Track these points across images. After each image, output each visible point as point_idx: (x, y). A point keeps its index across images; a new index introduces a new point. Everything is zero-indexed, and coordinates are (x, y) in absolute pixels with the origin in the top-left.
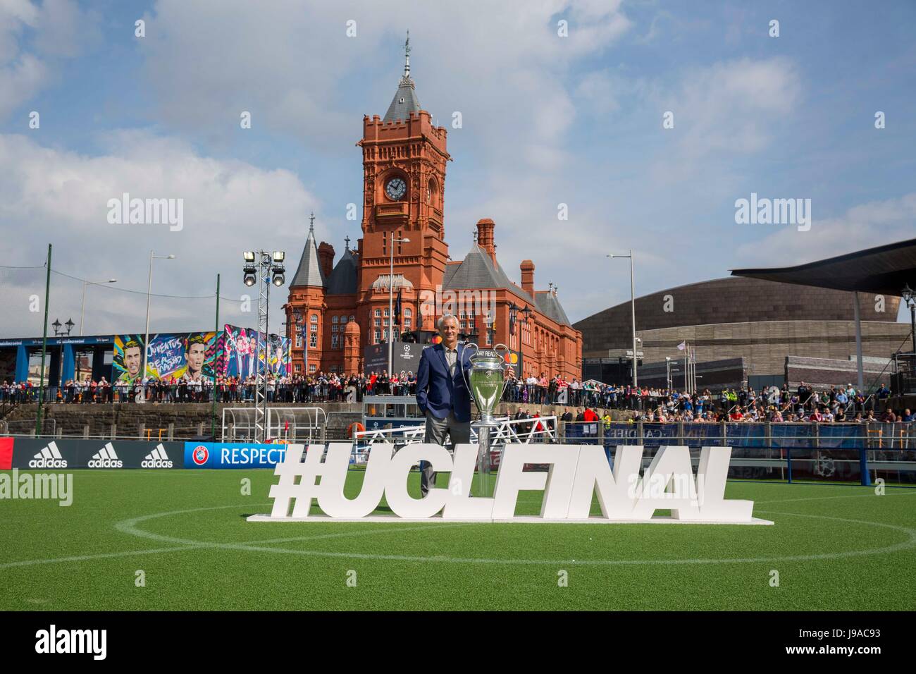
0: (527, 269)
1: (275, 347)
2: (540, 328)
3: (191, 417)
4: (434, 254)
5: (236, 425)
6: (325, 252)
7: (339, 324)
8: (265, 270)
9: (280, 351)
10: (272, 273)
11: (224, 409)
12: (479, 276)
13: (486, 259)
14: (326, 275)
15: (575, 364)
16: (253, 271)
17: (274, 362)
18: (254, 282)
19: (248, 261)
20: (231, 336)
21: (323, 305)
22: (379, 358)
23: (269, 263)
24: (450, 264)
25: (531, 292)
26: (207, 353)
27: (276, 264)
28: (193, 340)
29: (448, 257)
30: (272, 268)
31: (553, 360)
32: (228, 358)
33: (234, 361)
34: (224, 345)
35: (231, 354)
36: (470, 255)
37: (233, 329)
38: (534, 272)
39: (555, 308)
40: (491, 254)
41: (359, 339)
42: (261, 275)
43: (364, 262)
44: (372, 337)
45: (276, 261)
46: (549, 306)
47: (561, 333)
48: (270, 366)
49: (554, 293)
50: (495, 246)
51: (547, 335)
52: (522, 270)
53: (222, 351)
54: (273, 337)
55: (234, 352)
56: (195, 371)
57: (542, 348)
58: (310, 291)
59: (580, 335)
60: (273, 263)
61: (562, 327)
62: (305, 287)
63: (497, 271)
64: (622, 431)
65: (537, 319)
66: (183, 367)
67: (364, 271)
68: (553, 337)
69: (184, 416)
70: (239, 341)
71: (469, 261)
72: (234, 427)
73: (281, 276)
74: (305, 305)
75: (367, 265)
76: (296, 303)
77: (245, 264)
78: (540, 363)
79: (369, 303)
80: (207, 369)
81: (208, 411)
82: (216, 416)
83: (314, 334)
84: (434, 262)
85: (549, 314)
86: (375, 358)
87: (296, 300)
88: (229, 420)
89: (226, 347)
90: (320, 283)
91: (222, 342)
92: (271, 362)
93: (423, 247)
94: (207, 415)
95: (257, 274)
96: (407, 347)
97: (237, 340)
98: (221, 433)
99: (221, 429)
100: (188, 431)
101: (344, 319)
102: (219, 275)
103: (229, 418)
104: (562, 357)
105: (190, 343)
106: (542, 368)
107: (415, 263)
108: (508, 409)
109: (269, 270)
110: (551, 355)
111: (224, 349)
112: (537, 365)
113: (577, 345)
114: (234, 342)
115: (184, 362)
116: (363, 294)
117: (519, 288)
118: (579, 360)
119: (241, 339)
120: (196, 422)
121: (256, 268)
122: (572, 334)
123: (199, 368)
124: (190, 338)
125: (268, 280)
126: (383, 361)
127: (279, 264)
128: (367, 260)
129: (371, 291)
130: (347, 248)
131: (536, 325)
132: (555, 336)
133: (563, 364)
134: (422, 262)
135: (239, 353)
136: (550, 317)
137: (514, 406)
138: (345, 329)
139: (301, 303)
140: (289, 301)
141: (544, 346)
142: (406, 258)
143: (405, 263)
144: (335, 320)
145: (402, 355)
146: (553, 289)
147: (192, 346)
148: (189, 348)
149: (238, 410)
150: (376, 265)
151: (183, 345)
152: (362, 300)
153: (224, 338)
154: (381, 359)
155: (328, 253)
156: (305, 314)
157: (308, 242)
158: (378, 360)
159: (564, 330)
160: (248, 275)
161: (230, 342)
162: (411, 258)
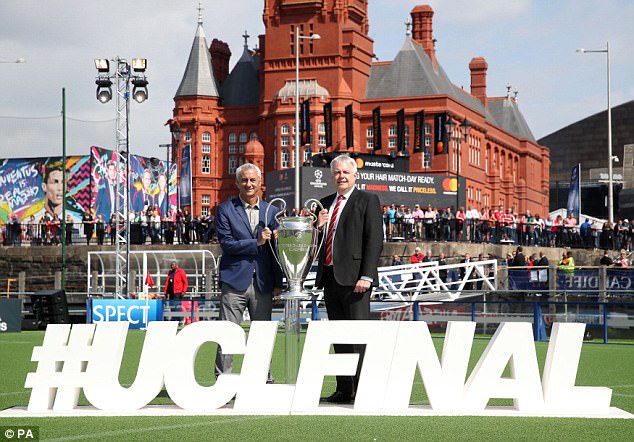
0: (478, 69)
1: (156, 174)
2: (493, 145)
3: (49, 263)
4: (355, 52)
5: (106, 273)
6: (219, 52)
7: (238, 144)
8: (123, 83)
9: (162, 179)
10: (132, 86)
11: (89, 253)
12: (413, 80)
13: (422, 58)
14: (220, 82)
15: (539, 189)
16: (108, 84)
17: (156, 192)
18: (110, 97)
19: (101, 70)
20: (99, 161)
21: (217, 119)
22: (284, 186)
23: (128, 73)
24: (376, 65)
25: (483, 99)
26: (70, 183)
27: (137, 74)
28: (51, 166)
29: (374, 56)
30: (131, 79)
31: (510, 185)
32: (97, 188)
33: (105, 192)
34: (90, 172)
35: (101, 183)
36: (401, 53)
37: (102, 152)
38: (487, 72)
39: (514, 119)
40: (429, 52)
41: (262, 162)
42: (119, 88)
43: (267, 64)
44: (278, 160)
45: (136, 70)
46: (507, 116)
47: (522, 150)
48: (150, 197)
49: (513, 99)
50: (434, 41)
51: (503, 153)
52: (472, 70)
53: (88, 180)
54: (154, 162)
55: (104, 181)
56: (56, 205)
57: (496, 170)
58: (200, 103)
59: (547, 153)
60: (133, 73)
61: (523, 142)
62: (195, 97)
63: (437, 73)
64: (580, 278)
65: (488, 133)
66: (41, 201)
67: (267, 76)
68: (510, 156)
69: (40, 262)
70: (111, 167)
71: (400, 61)
72: (103, 275)
73: (143, 89)
74: (194, 119)
75: (271, 69)
76: (183, 118)
77: (97, 75)
78: (493, 190)
79: (274, 118)
80: (70, 203)
81: (70, 255)
82: (80, 261)
83: (207, 156)
84: (355, 64)
85: (506, 127)
86: (280, 187)
87: (184, 113)
88: (97, 266)
89: (93, 174)
90: (213, 92)
91: (88, 168)
92: (152, 192)
93: (341, 45)
94: (69, 261)
95: (112, 87)
96: (318, 173)
97: (108, 166)
98: (86, 282)
99: (86, 278)
100: (46, 280)
101: (243, 138)
102: (64, 90)
103: (96, 264)
104: (523, 181)
105: (48, 171)
106: (496, 195)
107: (332, 65)
108: (441, 251)
109: (127, 83)
110: (508, 178)
111: (91, 177)
112: (489, 192)
113: (542, 166)
114: (103, 169)
115: (42, 194)
116: (267, 106)
117: (467, 94)
118: (545, 184)
119: (112, 164)
120: (54, 270)
121: (111, 80)
122: (537, 152)
123: (59, 201)
124: (48, 164)
125: (127, 95)
126: (288, 191)
127: (140, 74)
128: (271, 62)
129: (276, 102)
130: (246, 47)
131: (487, 141)
132: (514, 155)
133: (523, 190)
134: (340, 63)
135: (110, 182)
136: (507, 130)
137: (449, 246)
138: (245, 151)
139: (188, 118)
140: (175, 115)
141: (498, 168)
142: (320, 59)
143: (319, 65)
144: (233, 138)
145: (312, 183)
146: (511, 94)
147: (51, 174)
148: (47, 177)
149: (107, 255)
150: (282, 68)
151: (39, 172)
152: (265, 113)
153: (91, 163)
154: (287, 188)
155: (222, 53)
156: (195, 131)
157: (196, 40)
158: (282, 189)
159: (525, 147)
160: (102, 89)
161: (98, 169)
162: (326, 59)
